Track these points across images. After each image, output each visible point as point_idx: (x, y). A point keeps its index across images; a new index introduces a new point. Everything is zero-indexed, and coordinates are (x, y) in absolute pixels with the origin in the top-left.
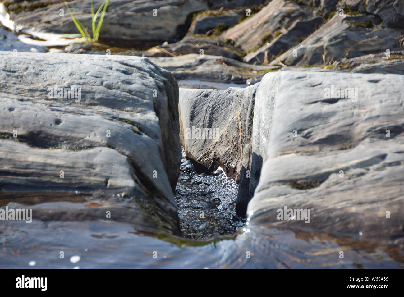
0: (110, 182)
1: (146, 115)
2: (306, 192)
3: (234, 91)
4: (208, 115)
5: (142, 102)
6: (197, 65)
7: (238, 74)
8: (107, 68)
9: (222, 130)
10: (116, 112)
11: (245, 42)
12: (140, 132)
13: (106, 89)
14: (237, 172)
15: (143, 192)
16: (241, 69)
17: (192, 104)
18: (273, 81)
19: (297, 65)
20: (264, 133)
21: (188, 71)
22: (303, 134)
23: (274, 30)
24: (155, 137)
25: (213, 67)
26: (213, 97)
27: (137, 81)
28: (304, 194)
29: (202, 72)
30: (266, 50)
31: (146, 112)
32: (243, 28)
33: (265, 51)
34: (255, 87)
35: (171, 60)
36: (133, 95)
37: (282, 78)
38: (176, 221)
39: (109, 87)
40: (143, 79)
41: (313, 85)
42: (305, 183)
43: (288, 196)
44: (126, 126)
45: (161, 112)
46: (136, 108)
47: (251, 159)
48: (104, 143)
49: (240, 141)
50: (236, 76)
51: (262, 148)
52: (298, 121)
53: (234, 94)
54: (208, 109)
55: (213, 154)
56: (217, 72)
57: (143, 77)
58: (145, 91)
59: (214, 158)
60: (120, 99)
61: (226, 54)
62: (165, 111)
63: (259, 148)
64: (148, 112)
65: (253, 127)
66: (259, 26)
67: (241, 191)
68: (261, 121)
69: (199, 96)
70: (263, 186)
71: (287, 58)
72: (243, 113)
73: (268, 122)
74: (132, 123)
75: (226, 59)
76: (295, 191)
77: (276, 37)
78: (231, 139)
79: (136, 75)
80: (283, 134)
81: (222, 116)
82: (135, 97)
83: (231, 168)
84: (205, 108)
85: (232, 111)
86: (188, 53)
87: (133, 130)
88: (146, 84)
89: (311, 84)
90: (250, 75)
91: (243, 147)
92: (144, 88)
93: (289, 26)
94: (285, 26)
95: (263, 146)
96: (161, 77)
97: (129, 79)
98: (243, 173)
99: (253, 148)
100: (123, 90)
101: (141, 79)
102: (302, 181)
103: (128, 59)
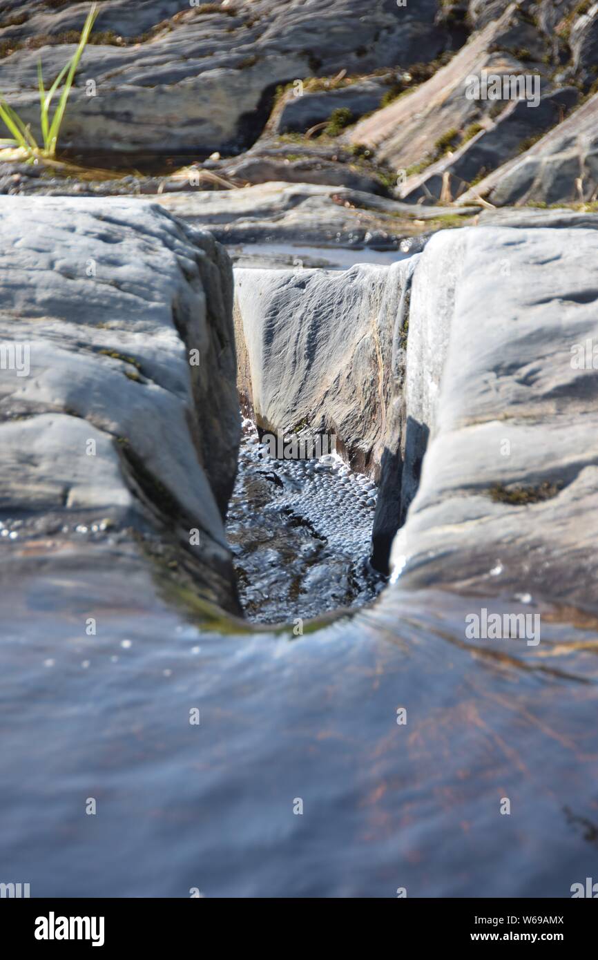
0: (74, 495)
1: (154, 338)
2: (527, 511)
3: (364, 274)
4: (306, 331)
5: (145, 308)
6: (286, 209)
7: (381, 228)
8: (64, 229)
9: (339, 365)
10: (85, 332)
11: (397, 152)
12: (143, 378)
13: (60, 278)
14: (375, 461)
15: (151, 516)
16: (387, 215)
17: (268, 306)
18: (450, 251)
19: (518, 204)
20: (431, 373)
21: (265, 223)
22: (519, 374)
23: (463, 121)
24: (178, 388)
25: (322, 212)
26: (315, 288)
27: (132, 258)
28: (522, 515)
29: (296, 225)
30: (446, 169)
31: (155, 331)
32: (392, 119)
33: (444, 171)
34: (411, 264)
35: (224, 197)
36: (124, 291)
37: (470, 245)
38: (227, 583)
39: (69, 273)
40: (148, 254)
41: (541, 259)
42: (523, 490)
43: (484, 520)
44: (110, 364)
45: (191, 328)
46: (131, 321)
47: (404, 431)
48: (58, 406)
49: (380, 390)
50: (376, 233)
51: (428, 407)
52: (508, 345)
53: (366, 279)
54: (305, 317)
55: (318, 420)
56: (331, 224)
57: (146, 249)
58: (152, 280)
59: (321, 429)
60: (95, 301)
61: (352, 182)
62: (199, 326)
63: (420, 406)
64: (160, 330)
65: (407, 357)
66: (431, 112)
67: (383, 506)
68: (426, 344)
69: (283, 285)
70: (427, 498)
71: (495, 187)
72: (386, 324)
73: (441, 345)
74: (123, 357)
75: (353, 193)
76: (501, 508)
77: (470, 138)
78: (359, 383)
79: (129, 246)
80: (471, 376)
81: (339, 331)
82: (130, 296)
83: (360, 451)
84: (298, 315)
85: (360, 319)
86: (265, 181)
87: (125, 373)
88: (155, 265)
89: (536, 258)
90: (409, 230)
91: (386, 402)
92: (150, 273)
93: (499, 113)
94: (490, 113)
95: (430, 401)
96: (190, 248)
97: (114, 255)
98: (387, 465)
99: (407, 407)
100: (101, 280)
101: (142, 253)
102: (518, 484)
103: (113, 208)
